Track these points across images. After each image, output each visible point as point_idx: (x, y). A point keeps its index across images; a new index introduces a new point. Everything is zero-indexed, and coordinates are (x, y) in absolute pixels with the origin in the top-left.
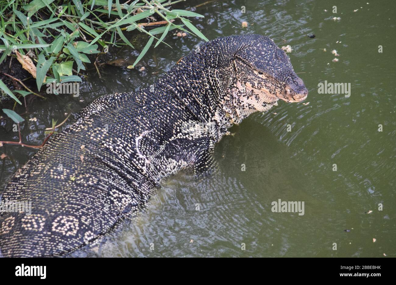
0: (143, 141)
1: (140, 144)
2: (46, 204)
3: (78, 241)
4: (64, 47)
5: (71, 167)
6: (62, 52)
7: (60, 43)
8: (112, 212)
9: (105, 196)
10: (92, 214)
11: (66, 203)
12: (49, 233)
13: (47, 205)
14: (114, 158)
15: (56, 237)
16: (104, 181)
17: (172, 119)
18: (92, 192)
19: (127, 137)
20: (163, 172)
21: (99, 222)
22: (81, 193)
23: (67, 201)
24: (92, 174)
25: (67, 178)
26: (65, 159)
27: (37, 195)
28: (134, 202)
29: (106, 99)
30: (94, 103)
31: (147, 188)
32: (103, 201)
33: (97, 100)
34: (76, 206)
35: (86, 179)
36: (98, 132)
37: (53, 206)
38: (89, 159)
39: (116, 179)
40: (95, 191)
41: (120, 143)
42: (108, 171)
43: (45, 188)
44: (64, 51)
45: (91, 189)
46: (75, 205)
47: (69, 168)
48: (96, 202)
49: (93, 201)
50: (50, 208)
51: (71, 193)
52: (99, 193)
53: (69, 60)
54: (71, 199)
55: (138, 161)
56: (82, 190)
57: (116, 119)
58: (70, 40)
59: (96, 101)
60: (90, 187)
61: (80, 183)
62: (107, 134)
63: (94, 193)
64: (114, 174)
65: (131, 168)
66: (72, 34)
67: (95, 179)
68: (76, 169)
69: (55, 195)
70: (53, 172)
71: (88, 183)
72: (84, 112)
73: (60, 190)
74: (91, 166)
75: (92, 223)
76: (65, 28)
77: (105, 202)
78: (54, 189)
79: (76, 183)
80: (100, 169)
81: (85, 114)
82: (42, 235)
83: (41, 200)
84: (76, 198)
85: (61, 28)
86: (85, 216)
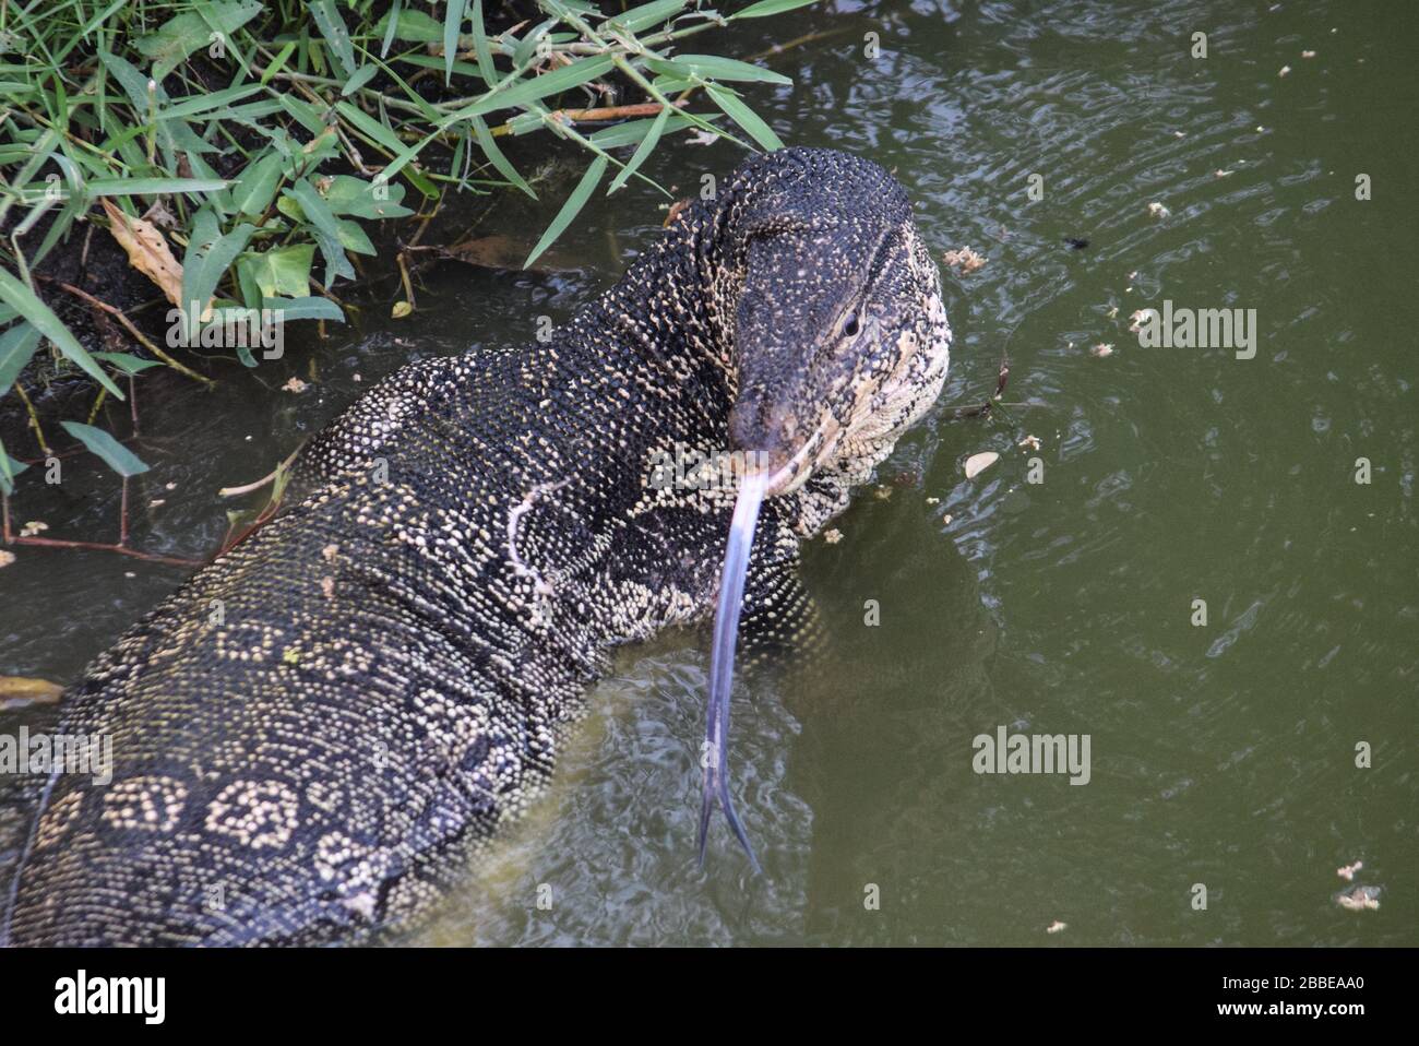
0: (536, 520)
1: (522, 529)
2: (195, 744)
3: (295, 867)
4: (280, 194)
5: (288, 618)
6: (273, 212)
7: (266, 176)
8: (419, 766)
9: (395, 711)
10: (346, 774)
11: (263, 737)
12: (195, 838)
13: (199, 748)
14: (429, 577)
15: (216, 849)
16: (395, 661)
17: (637, 435)
18: (350, 700)
19: (479, 506)
20: (598, 625)
21: (371, 801)
22: (313, 705)
23: (265, 733)
24: (352, 638)
25: (273, 655)
26: (268, 595)
27: (166, 714)
28: (496, 728)
29: (419, 377)
30: (376, 392)
31: (542, 679)
32: (388, 729)
33: (388, 381)
34: (293, 749)
35: (333, 656)
36: (384, 497)
37: (217, 749)
38: (351, 588)
39: (437, 655)
40: (362, 697)
41: (455, 528)
42: (410, 625)
43: (194, 690)
44: (282, 206)
45: (348, 688)
46: (291, 745)
47: (281, 624)
48: (361, 734)
49: (352, 731)
50: (207, 755)
51: (281, 705)
52: (377, 702)
53: (298, 239)
54: (278, 725)
55: (512, 588)
56: (319, 693)
57: (448, 448)
58: (305, 167)
59: (382, 384)
60: (344, 684)
61: (313, 669)
62: (415, 503)
63: (359, 704)
64: (431, 638)
65: (487, 612)
66: (312, 144)
67: (362, 655)
68: (306, 626)
69: (230, 713)
70: (225, 640)
71: (337, 669)
72: (342, 428)
73: (247, 699)
74: (352, 611)
75: (345, 806)
76: (287, 122)
77: (395, 733)
78: (226, 693)
79: (301, 672)
80: (381, 618)
81: (347, 436)
82: (169, 844)
83: (177, 731)
84: (295, 721)
85: (271, 120)
86: (320, 782)
